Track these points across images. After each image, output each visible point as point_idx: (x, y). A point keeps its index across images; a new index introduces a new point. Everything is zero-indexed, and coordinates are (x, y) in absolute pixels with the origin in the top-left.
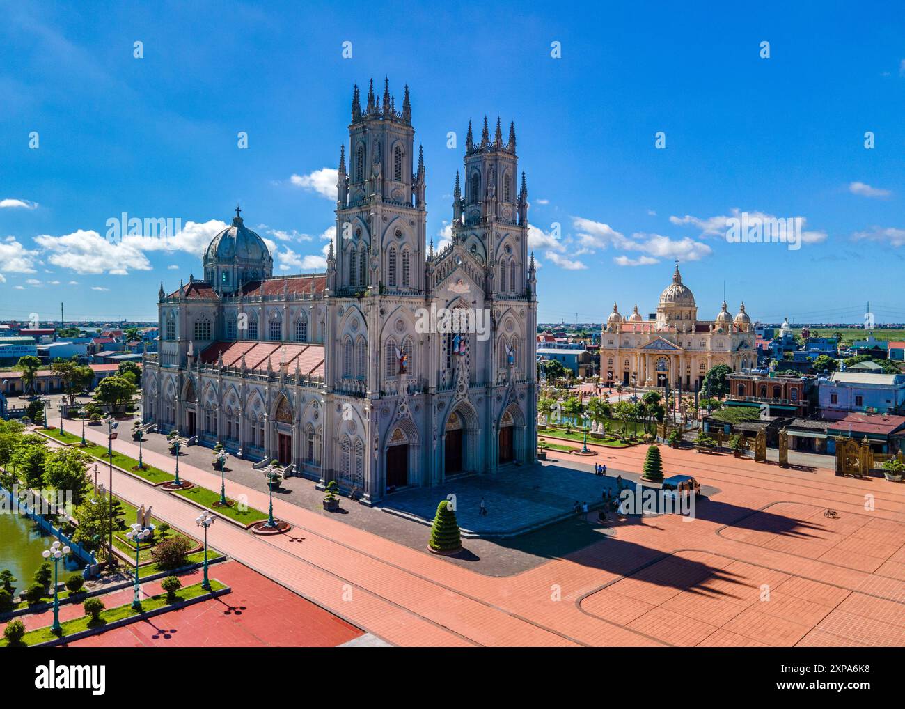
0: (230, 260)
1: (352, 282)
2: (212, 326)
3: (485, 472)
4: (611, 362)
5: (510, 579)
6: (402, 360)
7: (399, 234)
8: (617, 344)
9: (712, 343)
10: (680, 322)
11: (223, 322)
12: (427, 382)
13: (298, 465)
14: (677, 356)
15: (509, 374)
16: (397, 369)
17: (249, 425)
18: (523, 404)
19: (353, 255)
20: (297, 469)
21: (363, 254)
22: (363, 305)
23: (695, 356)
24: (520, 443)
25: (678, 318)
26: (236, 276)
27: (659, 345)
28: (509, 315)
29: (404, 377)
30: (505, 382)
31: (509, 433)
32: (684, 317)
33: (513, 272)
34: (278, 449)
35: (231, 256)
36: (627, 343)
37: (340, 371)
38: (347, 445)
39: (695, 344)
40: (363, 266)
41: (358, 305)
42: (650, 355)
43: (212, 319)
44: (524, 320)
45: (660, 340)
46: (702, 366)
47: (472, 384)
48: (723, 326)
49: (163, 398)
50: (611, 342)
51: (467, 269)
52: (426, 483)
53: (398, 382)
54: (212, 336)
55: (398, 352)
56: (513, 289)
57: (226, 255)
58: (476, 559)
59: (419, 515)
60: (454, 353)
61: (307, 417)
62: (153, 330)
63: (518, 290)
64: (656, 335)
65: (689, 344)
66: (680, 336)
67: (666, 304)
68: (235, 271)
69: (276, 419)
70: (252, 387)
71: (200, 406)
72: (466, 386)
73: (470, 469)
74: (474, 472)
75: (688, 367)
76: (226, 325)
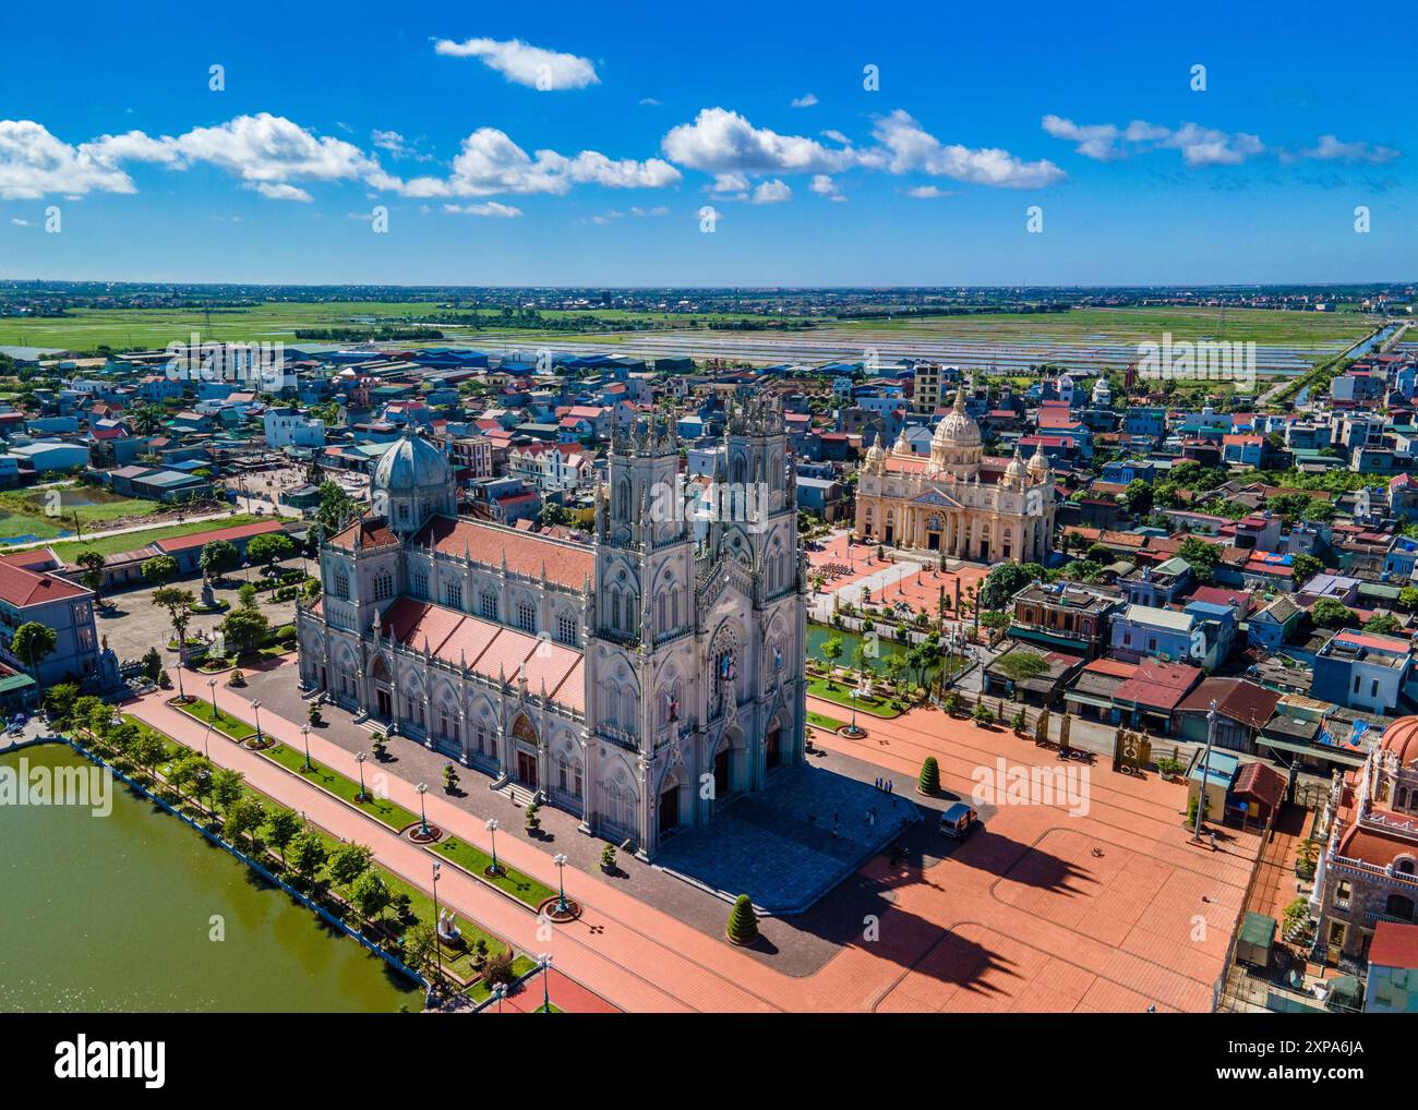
0: (408, 491)
1: (616, 623)
2: (394, 578)
3: (753, 790)
4: (869, 512)
5: (810, 979)
6: (673, 708)
7: (668, 575)
8: (878, 489)
9: (999, 501)
10: (961, 467)
11: (407, 572)
12: (697, 720)
13: (548, 792)
14: (954, 514)
15: (777, 679)
16: (668, 717)
17: (474, 732)
18: (790, 705)
19: (616, 596)
20: (547, 796)
21: (629, 601)
22: (631, 656)
23: (977, 516)
24: (787, 745)
25: (959, 461)
26: (417, 511)
27: (933, 499)
28: (778, 614)
29: (675, 725)
30: (773, 688)
31: (775, 737)
32: (965, 461)
33: (781, 564)
34: (517, 766)
35: (409, 486)
36: (891, 489)
37: (603, 715)
38: (614, 793)
39: (978, 501)
40: (629, 612)
41: (626, 653)
42: (921, 509)
43: (393, 570)
44: (793, 615)
45: (934, 492)
46: (986, 529)
47: (739, 704)
48: (1014, 481)
49: (335, 664)
50: (870, 486)
51: (735, 581)
52: (697, 820)
53: (671, 731)
54: (395, 592)
55: (669, 699)
56: (781, 584)
57: (402, 485)
58: (772, 950)
59: (707, 883)
60: (722, 678)
61: (558, 743)
62: (156, 381)
63: (787, 582)
64: (929, 484)
65: (971, 500)
66: (961, 488)
67: (943, 442)
68: (416, 504)
69: (514, 734)
70: (477, 691)
71: (397, 689)
72: (735, 709)
73: (737, 788)
74: (742, 792)
75: (969, 528)
76: (412, 577)
